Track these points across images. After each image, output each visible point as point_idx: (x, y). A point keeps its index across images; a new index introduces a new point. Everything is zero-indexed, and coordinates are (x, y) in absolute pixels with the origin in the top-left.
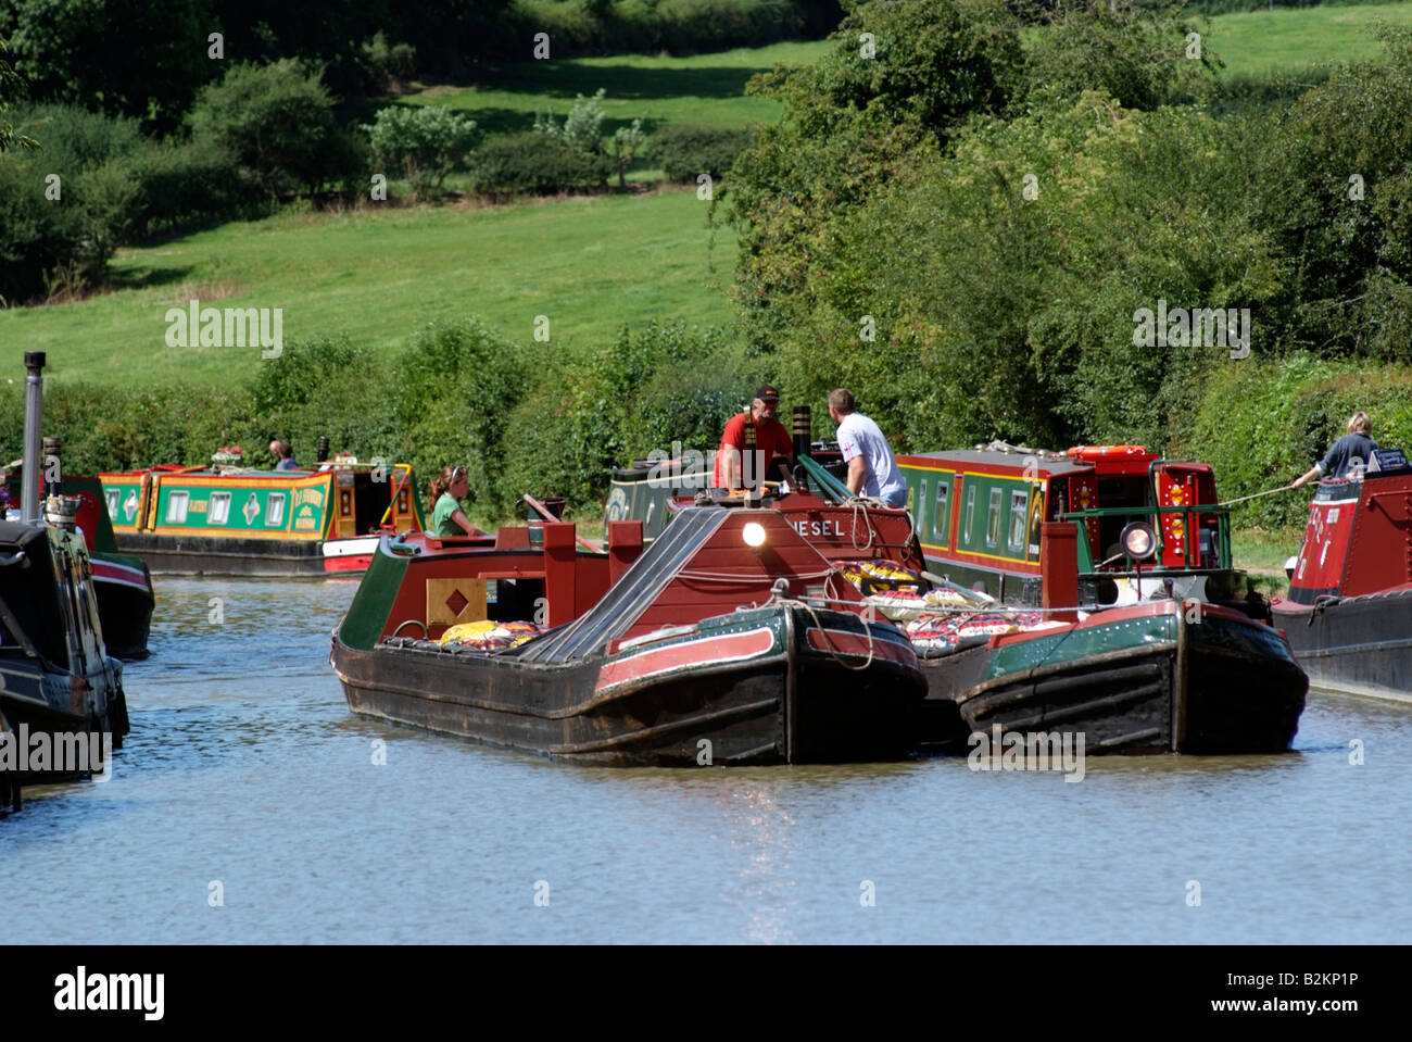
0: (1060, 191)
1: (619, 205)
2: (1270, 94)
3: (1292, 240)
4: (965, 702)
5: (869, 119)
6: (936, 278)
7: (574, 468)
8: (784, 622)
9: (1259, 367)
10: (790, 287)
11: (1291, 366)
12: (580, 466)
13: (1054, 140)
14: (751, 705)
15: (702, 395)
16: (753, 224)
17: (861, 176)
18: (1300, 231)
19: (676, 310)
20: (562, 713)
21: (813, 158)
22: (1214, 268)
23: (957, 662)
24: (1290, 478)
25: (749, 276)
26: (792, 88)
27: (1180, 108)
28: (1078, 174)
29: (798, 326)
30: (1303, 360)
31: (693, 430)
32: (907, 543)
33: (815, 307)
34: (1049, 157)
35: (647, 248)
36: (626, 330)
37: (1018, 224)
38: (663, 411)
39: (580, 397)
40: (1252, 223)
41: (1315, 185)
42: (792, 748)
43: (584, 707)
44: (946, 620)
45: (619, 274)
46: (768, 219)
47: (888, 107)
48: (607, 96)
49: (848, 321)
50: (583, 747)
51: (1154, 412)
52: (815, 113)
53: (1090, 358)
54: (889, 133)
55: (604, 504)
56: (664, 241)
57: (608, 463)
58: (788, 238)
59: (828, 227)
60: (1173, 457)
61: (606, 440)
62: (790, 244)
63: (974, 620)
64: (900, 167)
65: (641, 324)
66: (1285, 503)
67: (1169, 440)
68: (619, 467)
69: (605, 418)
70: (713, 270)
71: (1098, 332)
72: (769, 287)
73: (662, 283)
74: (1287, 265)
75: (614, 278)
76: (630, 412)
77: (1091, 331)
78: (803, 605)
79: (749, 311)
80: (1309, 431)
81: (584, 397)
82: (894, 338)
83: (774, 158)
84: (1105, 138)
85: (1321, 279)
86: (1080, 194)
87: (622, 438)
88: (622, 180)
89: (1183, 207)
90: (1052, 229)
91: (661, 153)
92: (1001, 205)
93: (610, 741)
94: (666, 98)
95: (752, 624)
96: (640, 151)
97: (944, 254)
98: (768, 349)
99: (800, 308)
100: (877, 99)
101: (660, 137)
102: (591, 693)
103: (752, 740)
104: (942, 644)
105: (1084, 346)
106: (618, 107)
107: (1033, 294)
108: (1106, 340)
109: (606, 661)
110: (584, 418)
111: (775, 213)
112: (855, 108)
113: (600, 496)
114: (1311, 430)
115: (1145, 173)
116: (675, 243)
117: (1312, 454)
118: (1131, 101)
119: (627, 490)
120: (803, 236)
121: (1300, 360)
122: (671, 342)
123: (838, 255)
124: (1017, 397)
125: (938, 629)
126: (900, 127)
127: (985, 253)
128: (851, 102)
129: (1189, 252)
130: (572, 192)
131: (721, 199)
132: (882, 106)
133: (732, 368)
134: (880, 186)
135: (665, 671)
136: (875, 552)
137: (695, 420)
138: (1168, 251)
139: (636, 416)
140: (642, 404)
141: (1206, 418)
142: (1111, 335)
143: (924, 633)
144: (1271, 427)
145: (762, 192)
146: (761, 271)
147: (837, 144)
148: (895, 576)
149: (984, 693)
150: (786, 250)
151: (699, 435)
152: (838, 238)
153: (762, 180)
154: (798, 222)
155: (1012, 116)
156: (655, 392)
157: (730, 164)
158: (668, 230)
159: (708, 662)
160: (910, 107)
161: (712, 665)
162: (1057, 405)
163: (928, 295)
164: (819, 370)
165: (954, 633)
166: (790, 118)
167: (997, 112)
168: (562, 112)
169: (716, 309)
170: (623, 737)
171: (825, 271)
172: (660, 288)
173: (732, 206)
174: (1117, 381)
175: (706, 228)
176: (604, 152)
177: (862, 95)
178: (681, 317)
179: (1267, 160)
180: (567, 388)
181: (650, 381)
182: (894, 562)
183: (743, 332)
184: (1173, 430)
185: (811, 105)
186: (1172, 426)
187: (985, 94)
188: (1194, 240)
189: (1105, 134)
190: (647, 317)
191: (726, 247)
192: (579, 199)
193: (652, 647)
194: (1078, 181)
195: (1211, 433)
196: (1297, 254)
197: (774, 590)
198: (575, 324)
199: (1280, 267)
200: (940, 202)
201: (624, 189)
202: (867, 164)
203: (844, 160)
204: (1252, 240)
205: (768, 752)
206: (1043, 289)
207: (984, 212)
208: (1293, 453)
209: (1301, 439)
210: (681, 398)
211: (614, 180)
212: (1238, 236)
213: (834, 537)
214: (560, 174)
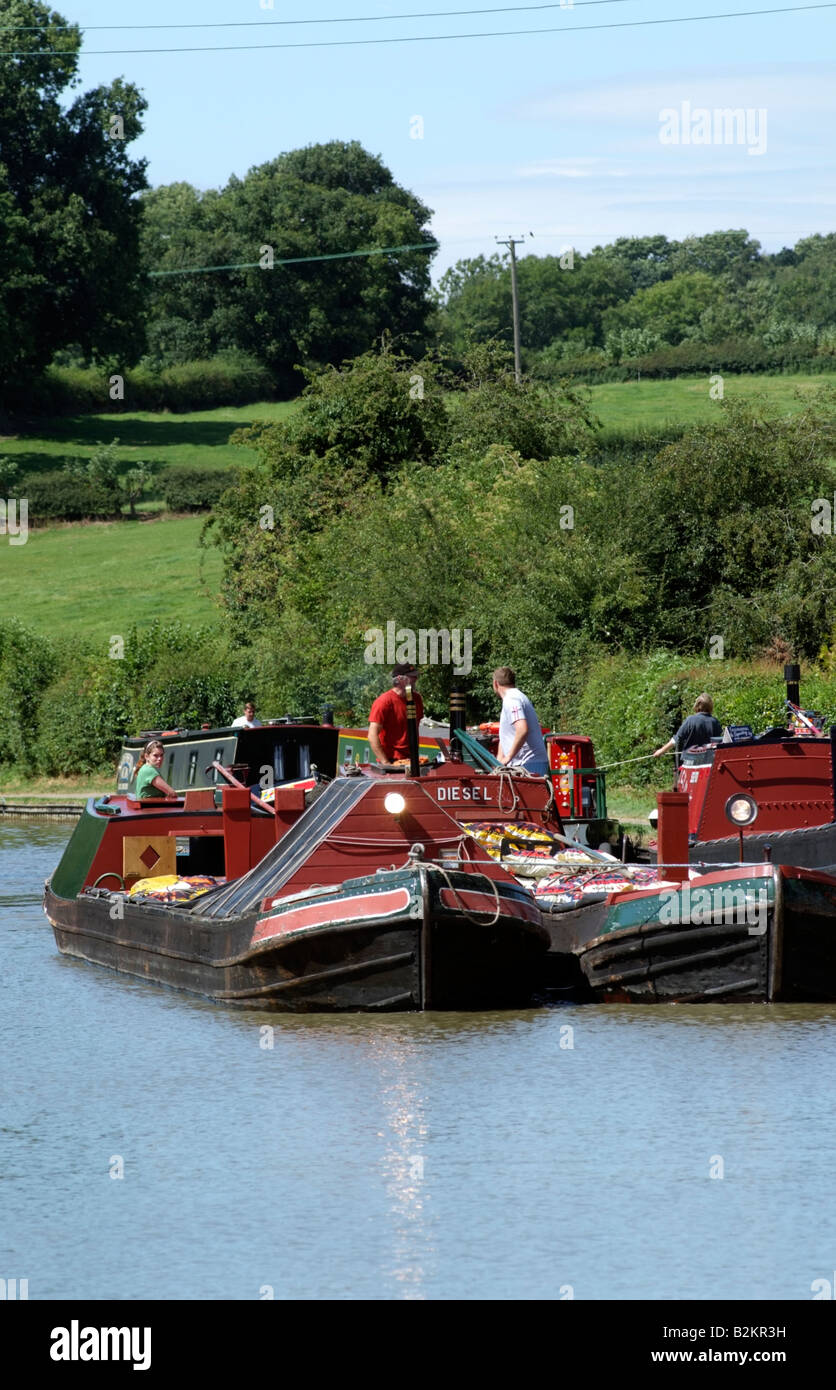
0: (475, 522)
1: (131, 529)
2: (637, 447)
3: (655, 562)
4: (584, 953)
5: (326, 464)
6: (378, 589)
7: (93, 736)
8: (419, 882)
9: (629, 661)
10: (264, 595)
11: (654, 660)
12: (97, 735)
13: (469, 483)
14: (389, 958)
15: (194, 680)
16: (235, 546)
17: (320, 509)
18: (661, 556)
19: (175, 611)
20: (223, 962)
21: (282, 495)
22: (594, 583)
23: (578, 917)
24: (653, 747)
25: (232, 587)
26: (265, 441)
27: (566, 459)
28: (489, 510)
29: (270, 626)
30: (664, 656)
31: (187, 707)
32: (546, 807)
33: (283, 611)
34: (465, 496)
35: (152, 562)
36: (135, 628)
37: (442, 548)
38: (164, 692)
39: (98, 680)
40: (623, 548)
41: (673, 519)
42: (426, 997)
43: (241, 957)
44: (572, 878)
45: (130, 583)
46: (247, 542)
47: (341, 455)
48: (120, 444)
49: (309, 623)
50: (241, 993)
51: (548, 695)
52: (284, 459)
53: (498, 652)
54: (342, 475)
55: (117, 764)
56: (166, 557)
57: (120, 732)
58: (263, 557)
59: (293, 549)
60: (563, 731)
61: (119, 714)
62: (264, 562)
63: (597, 879)
64: (353, 502)
65: (148, 623)
66: (648, 767)
67: (559, 717)
68: (128, 736)
69: (118, 697)
70: (203, 582)
71: (506, 632)
72: (247, 595)
73: (163, 590)
74: (651, 581)
75: (126, 586)
76: (137, 693)
77: (499, 631)
78: (436, 867)
79: (232, 614)
80: (667, 712)
81: (101, 680)
82: (345, 636)
83: (251, 495)
84: (510, 481)
85: (677, 592)
86: (490, 525)
87: (131, 713)
88: (133, 509)
89: (570, 536)
90: (469, 552)
91: (164, 489)
92: (429, 533)
93: (264, 989)
94: (167, 445)
95: (391, 884)
96: (147, 486)
97: (384, 571)
98: (246, 643)
99: (272, 611)
100: (333, 449)
101: (164, 475)
102: (248, 945)
103: (391, 989)
104: (567, 900)
105: (493, 642)
106: (128, 452)
107: (452, 603)
108: (511, 638)
109: (260, 917)
110: (101, 697)
111: (252, 538)
112: (316, 456)
113: (114, 759)
114: (670, 709)
115: (541, 509)
116: (174, 558)
117: (670, 729)
118: (530, 453)
119: (135, 755)
120: (274, 555)
121: (661, 656)
122: (171, 637)
123: (302, 571)
124: (441, 683)
125: (565, 886)
126: (351, 471)
127: (416, 570)
128: (313, 451)
129: (575, 570)
130: (93, 518)
131: (210, 526)
132: (336, 454)
133: (218, 658)
134: (335, 516)
135: (312, 926)
136: (518, 815)
137: (188, 699)
138: (559, 570)
139: (142, 696)
140: (147, 687)
141: (588, 700)
142: (515, 635)
143: (552, 889)
144: (638, 708)
145: (242, 521)
146: (241, 583)
147: (302, 483)
148: (535, 837)
149: (601, 945)
150: (261, 566)
151: (192, 711)
152: (301, 558)
153: (242, 511)
154: (270, 544)
155: (438, 463)
156: (157, 677)
157: (218, 497)
158: (169, 549)
159: (351, 919)
160: (359, 456)
161: (355, 922)
162: (472, 688)
163: (371, 603)
164: (286, 660)
165: (579, 890)
166: (264, 463)
167: (426, 459)
168: (85, 456)
169: (205, 610)
170: (276, 985)
171: (291, 583)
172: (162, 594)
173: (219, 532)
174: (519, 671)
175: (199, 547)
176: (119, 487)
177: (321, 445)
178: (177, 617)
179: (636, 499)
180: (88, 674)
181: (153, 668)
182: (534, 824)
183: (227, 630)
184: (562, 709)
185: (281, 453)
186: (561, 706)
187: (417, 446)
188: (579, 561)
189: (509, 478)
190: (152, 617)
191: (215, 562)
192: (98, 524)
193: (301, 905)
194: (489, 515)
195: (592, 712)
196: (660, 572)
197: (411, 853)
198: (95, 623)
199: (645, 583)
200: (380, 529)
201: (133, 517)
202: (324, 499)
203: (306, 496)
204: (624, 561)
205: (406, 1000)
206: (462, 599)
207: (414, 538)
208: (655, 728)
209: (661, 718)
210: (178, 682)
211: (126, 509)
212: (613, 558)
213: (482, 801)
214: (84, 504)
